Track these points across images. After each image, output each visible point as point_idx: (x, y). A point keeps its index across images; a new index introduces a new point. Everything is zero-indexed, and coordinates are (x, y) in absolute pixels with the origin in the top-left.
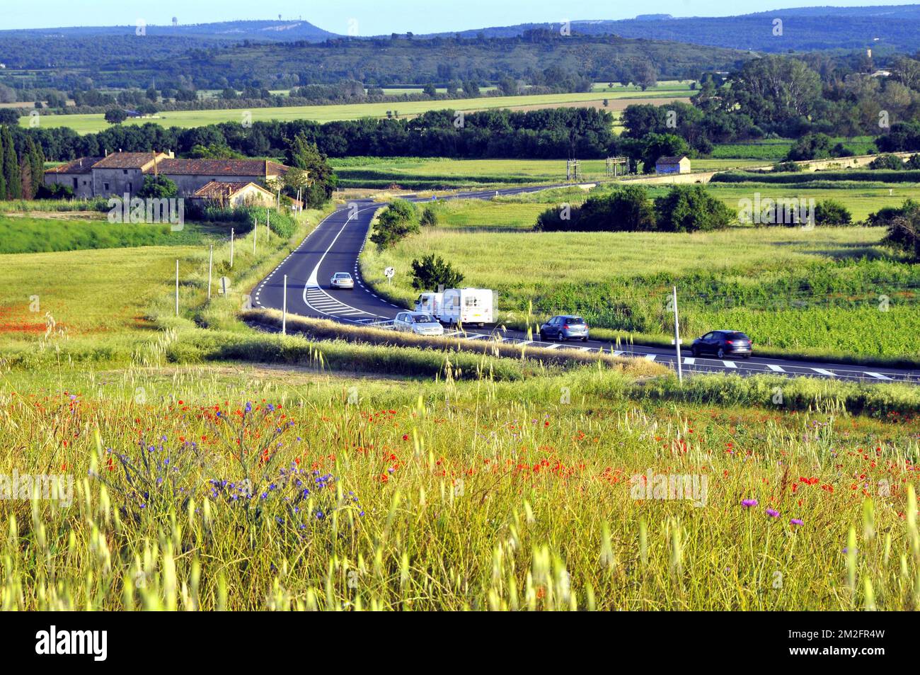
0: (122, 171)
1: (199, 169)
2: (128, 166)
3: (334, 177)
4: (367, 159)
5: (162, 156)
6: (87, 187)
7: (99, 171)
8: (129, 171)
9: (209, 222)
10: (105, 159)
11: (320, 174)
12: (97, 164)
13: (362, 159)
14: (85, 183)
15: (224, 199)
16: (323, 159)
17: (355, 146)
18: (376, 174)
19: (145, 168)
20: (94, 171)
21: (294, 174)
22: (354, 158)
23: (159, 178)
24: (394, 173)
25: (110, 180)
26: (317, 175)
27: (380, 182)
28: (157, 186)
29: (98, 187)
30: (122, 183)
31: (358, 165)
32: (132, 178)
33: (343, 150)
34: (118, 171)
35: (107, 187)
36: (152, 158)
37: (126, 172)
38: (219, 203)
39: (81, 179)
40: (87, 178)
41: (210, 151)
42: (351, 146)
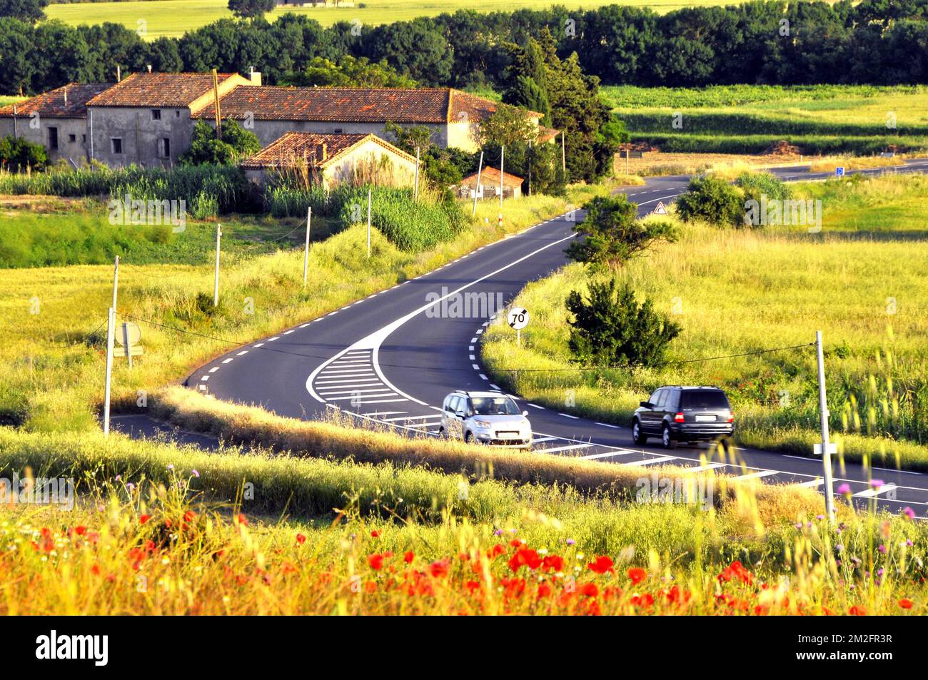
0: (149, 113)
1: (310, 108)
2: (162, 102)
3: (618, 128)
4: (754, 91)
5: (235, 80)
6: (77, 147)
7: (103, 113)
8: (164, 113)
9: (270, 219)
10: (116, 87)
11: (580, 119)
12: (98, 98)
13: (743, 91)
14: (73, 137)
15: (310, 170)
16: (591, 87)
17: (729, 64)
18: (754, 122)
19: (196, 107)
20: (92, 112)
21: (507, 119)
22: (725, 89)
23: (224, 128)
24: (792, 119)
25: (124, 133)
26: (572, 121)
27: (756, 138)
28: (218, 146)
29: (99, 146)
30: (150, 138)
31: (729, 104)
32: (169, 128)
33: (704, 70)
34: (142, 113)
35: (118, 144)
36: (212, 86)
37: (157, 114)
38: (301, 178)
39: (65, 129)
40: (76, 127)
41: (344, 70)
42: (723, 63)
